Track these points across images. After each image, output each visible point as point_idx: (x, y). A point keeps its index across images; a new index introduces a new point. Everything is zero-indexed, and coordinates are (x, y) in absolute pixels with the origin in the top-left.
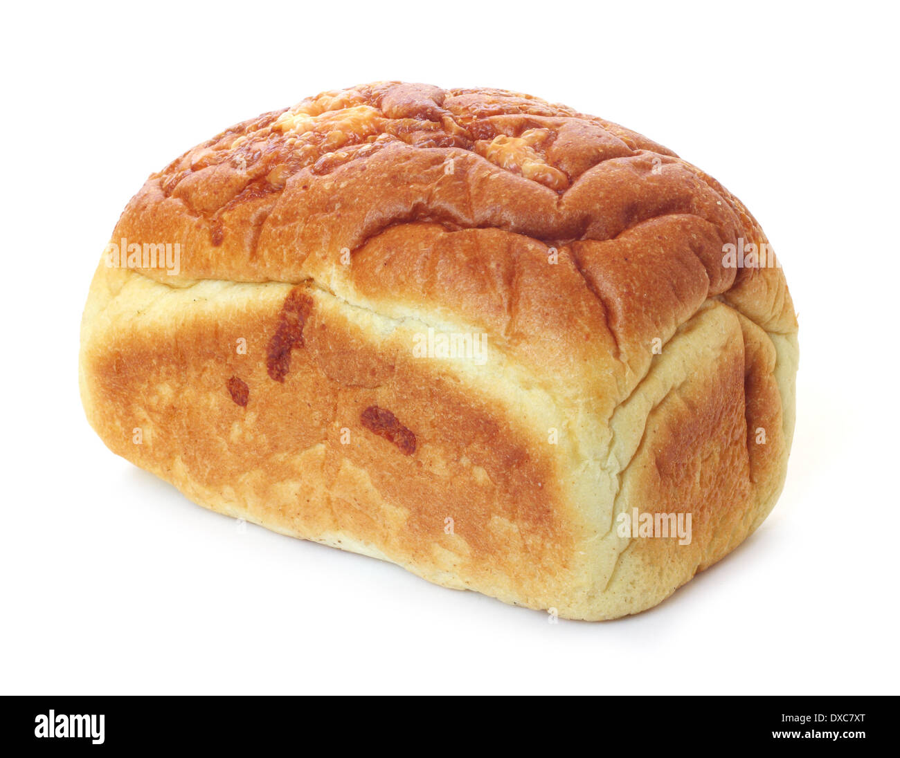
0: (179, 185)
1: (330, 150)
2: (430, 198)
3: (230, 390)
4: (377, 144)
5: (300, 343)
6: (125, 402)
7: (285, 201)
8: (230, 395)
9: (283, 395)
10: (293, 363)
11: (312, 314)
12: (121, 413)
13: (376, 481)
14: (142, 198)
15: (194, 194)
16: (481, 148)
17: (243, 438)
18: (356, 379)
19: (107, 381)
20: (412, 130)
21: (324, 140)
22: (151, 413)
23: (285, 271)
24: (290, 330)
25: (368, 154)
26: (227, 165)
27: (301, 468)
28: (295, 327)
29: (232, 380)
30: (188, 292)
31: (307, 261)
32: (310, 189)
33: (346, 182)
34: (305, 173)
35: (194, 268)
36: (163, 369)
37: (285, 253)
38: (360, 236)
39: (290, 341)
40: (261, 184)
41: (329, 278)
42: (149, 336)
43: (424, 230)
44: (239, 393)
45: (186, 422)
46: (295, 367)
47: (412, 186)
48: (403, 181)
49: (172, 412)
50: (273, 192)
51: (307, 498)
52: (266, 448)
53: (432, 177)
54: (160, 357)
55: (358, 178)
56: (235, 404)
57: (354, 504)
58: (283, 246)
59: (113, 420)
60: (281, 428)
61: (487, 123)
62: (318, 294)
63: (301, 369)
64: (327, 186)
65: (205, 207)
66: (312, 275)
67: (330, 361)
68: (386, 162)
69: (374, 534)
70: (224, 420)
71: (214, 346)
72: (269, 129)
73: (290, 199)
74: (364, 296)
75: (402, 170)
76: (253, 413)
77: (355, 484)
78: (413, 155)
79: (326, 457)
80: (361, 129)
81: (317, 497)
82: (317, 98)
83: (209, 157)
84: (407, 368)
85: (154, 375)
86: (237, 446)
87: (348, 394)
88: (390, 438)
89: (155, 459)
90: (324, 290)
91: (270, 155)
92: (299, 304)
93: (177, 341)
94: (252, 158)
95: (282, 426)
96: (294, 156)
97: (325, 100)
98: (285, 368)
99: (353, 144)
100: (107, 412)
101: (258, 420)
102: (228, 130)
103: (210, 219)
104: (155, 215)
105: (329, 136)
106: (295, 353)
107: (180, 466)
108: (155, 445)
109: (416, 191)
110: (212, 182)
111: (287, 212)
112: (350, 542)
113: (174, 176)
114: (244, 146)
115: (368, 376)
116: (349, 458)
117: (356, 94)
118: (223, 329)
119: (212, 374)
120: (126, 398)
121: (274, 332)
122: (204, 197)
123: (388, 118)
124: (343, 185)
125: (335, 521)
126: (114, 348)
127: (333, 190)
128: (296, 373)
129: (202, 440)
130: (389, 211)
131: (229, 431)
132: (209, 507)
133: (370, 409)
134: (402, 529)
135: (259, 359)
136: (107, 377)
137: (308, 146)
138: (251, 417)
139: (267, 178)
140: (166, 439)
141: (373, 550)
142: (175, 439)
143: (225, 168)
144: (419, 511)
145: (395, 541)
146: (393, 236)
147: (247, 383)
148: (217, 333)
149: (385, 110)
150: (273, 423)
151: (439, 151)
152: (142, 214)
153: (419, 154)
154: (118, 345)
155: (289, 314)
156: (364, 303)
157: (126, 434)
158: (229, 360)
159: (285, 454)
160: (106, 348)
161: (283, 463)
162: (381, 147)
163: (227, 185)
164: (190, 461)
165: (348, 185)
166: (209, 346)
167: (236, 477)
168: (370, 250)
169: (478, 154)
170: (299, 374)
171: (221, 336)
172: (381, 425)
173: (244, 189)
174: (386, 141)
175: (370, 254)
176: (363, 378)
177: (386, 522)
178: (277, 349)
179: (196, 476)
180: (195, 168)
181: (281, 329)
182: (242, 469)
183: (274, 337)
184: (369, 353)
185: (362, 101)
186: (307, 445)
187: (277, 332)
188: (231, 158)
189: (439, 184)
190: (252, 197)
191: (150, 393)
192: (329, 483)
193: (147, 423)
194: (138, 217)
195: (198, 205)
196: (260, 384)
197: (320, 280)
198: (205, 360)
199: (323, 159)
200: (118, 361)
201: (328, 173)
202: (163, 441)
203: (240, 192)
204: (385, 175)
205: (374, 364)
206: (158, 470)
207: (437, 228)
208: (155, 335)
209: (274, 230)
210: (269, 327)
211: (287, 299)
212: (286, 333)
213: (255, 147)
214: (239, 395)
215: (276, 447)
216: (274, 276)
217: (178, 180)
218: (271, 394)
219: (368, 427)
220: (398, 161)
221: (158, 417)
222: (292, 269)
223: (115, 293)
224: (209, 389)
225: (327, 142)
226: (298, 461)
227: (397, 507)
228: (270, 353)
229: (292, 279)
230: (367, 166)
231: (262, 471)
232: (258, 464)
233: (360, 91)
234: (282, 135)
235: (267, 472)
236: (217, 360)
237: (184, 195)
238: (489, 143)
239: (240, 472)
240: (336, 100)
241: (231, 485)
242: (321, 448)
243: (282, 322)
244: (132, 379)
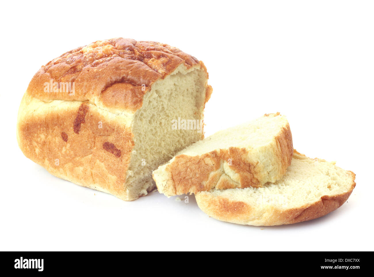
0: (49, 69)
1: (97, 59)
2: (128, 75)
3: (62, 136)
4: (112, 57)
5: (84, 121)
6: (30, 140)
7: (81, 74)
8: (62, 138)
9: (78, 138)
10: (81, 128)
11: (88, 112)
12: (29, 144)
13: (106, 167)
14: (38, 73)
15: (53, 72)
16: (146, 62)
17: (66, 152)
18: (102, 133)
19: (25, 133)
20: (124, 53)
21: (96, 56)
22: (38, 144)
23: (80, 97)
24: (81, 117)
25: (109, 60)
26: (65, 63)
27: (84, 162)
28: (82, 116)
29: (63, 133)
30: (50, 104)
31: (87, 94)
32: (90, 71)
33: (101, 69)
34: (88, 66)
35: (51, 95)
36: (42, 129)
37: (80, 91)
38: (104, 86)
39: (81, 121)
40: (74, 69)
41: (94, 100)
42: (37, 118)
43: (125, 85)
44: (65, 137)
45: (48, 147)
46: (82, 129)
47: (122, 71)
48: (120, 69)
49: (44, 143)
50: (78, 72)
51: (85, 172)
52: (73, 155)
53: (128, 68)
54: (40, 125)
55: (105, 68)
56: (63, 141)
57: (99, 174)
58: (80, 89)
59: (26, 146)
60: (77, 149)
61: (149, 53)
62: (90, 105)
63: (84, 130)
64: (95, 70)
65: (56, 76)
66: (88, 99)
67: (94, 127)
68: (114, 63)
69: (105, 185)
70: (60, 146)
71: (57, 122)
72: (79, 52)
73: (83, 74)
74: (106, 107)
75: (119, 65)
76: (69, 144)
77: (100, 168)
78: (123, 61)
79: (91, 159)
80: (108, 52)
81: (88, 173)
82: (95, 43)
83: (60, 60)
84: (119, 129)
85: (39, 131)
86: (64, 155)
87: (99, 138)
88: (113, 153)
89: (39, 159)
90: (92, 104)
91: (78, 60)
92: (84, 109)
93: (46, 120)
94: (73, 61)
95: (78, 148)
96: (86, 61)
97: (98, 43)
98: (79, 129)
99: (105, 57)
100: (24, 143)
101: (71, 146)
102: (67, 52)
103: (57, 80)
104: (41, 78)
105: (97, 55)
106: (82, 124)
107: (47, 162)
108: (39, 155)
109: (123, 72)
110: (60, 68)
111: (82, 78)
112: (99, 188)
113: (49, 66)
114: (70, 57)
115: (106, 132)
116: (98, 159)
117: (108, 41)
118: (60, 116)
119: (57, 131)
120: (30, 139)
121: (76, 118)
122: (56, 73)
123: (117, 49)
124: (100, 70)
125: (94, 180)
126: (27, 122)
127: (97, 72)
128: (82, 131)
129: (53, 153)
130: (114, 79)
131: (62, 150)
132: (56, 176)
133: (106, 143)
134: (114, 183)
135: (71, 126)
136: (25, 132)
137: (90, 58)
138: (68, 145)
139: (76, 67)
140: (42, 152)
141: (105, 190)
142: (45, 152)
143: (64, 64)
144: (120, 177)
145: (112, 187)
146: (116, 87)
147: (67, 134)
148: (58, 118)
149: (116, 46)
150: (75, 148)
151: (132, 61)
152: (37, 78)
153: (125, 61)
154: (28, 121)
155: (80, 112)
156: (106, 108)
157: (30, 151)
158: (62, 127)
159: (79, 158)
160: (24, 122)
161: (78, 161)
162: (113, 58)
163: (64, 69)
164: (50, 160)
165: (102, 70)
166: (56, 121)
167: (64, 165)
168: (108, 92)
169: (145, 63)
170: (83, 131)
171: (59, 118)
172: (109, 148)
173: (69, 70)
174: (115, 56)
175: (108, 93)
176: (104, 133)
177: (109, 181)
178: (77, 123)
179: (51, 165)
180: (55, 64)
181: (78, 117)
182: (65, 163)
183: (76, 119)
184: (106, 124)
185: (110, 43)
186: (86, 155)
187: (77, 118)
188: (66, 60)
189: (131, 71)
190: (71, 73)
191: (38, 137)
192: (92, 167)
193: (37, 147)
194: (36, 79)
195: (54, 75)
196: (71, 134)
197: (91, 100)
198: (54, 126)
199: (94, 62)
200: (28, 126)
201: (96, 66)
202: (41, 153)
203: (68, 71)
204: (114, 67)
205: (108, 128)
206: (40, 163)
207: (130, 85)
208: (39, 118)
209: (77, 84)
210: (74, 116)
211: (80, 107)
212: (79, 118)
213: (74, 57)
214: (65, 138)
215: (76, 155)
216: (76, 99)
217: (49, 67)
218: (74, 138)
219: (105, 149)
220: (118, 63)
221: (40, 145)
222: (82, 96)
223: (28, 104)
224: (56, 136)
225: (96, 57)
226: (83, 160)
227: (113, 175)
228: (75, 124)
229: (82, 100)
230: (108, 64)
231: (71, 163)
232: (70, 161)
233: (109, 40)
234: (83, 54)
235: (73, 163)
236: (58, 126)
237: (51, 72)
238: (149, 60)
239: (65, 164)
240: (101, 43)
241: (62, 168)
242: (90, 156)
243: (78, 114)
244: (32, 132)
